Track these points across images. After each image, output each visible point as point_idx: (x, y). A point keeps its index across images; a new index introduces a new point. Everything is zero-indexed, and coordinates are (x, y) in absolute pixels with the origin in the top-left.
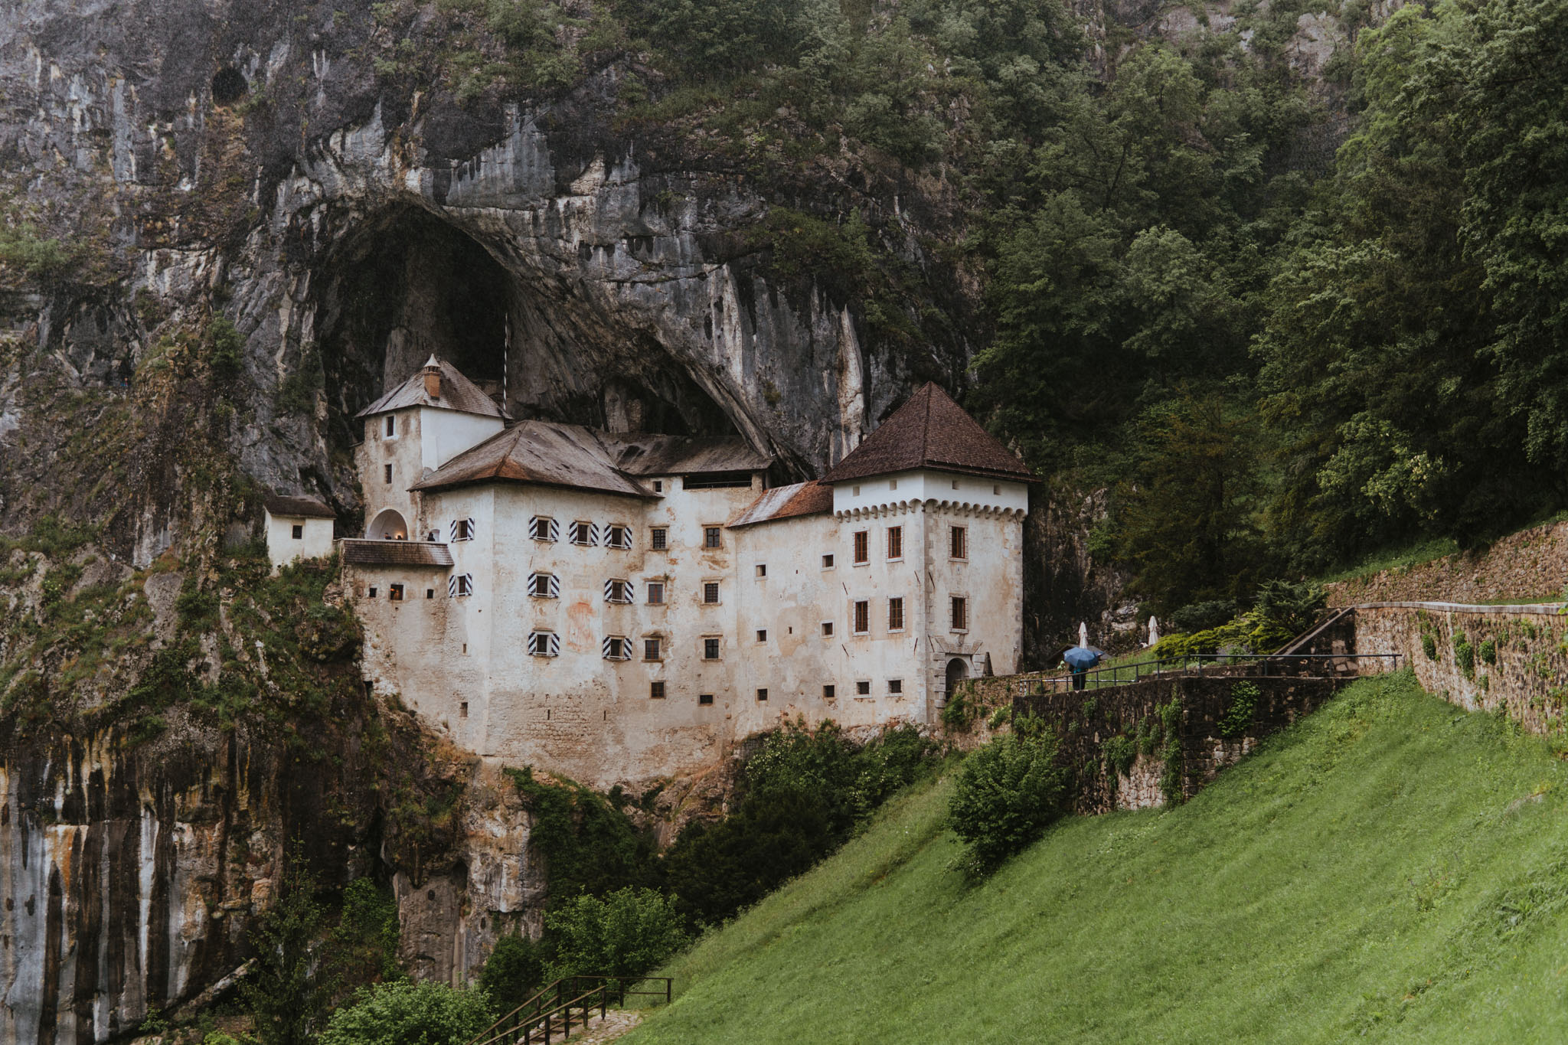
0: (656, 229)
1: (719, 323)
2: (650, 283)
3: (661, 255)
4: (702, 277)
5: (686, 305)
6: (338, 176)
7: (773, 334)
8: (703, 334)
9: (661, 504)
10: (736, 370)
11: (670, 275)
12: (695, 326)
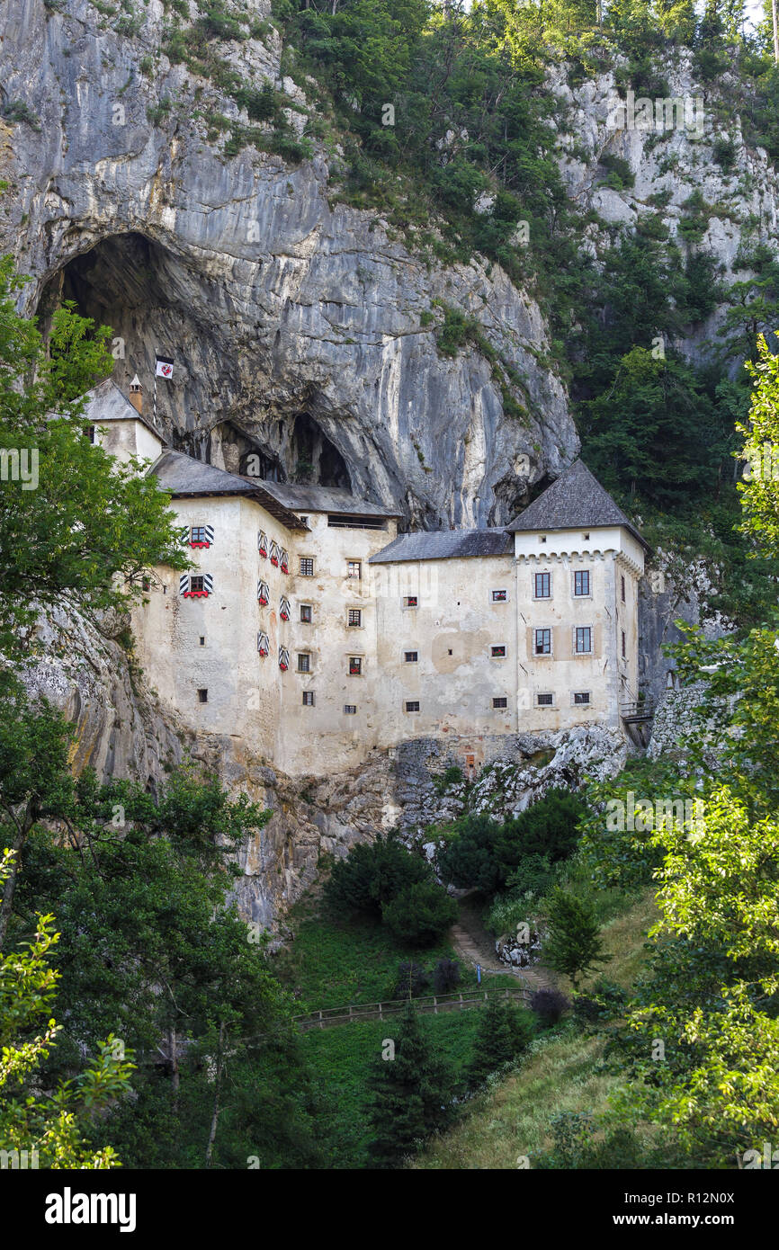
0: (349, 298)
1: (385, 386)
2: (337, 343)
3: (351, 321)
4: (380, 345)
5: (364, 366)
6: (92, 200)
7: (427, 403)
8: (372, 393)
9: (309, 535)
10: (394, 429)
11: (355, 339)
12: (366, 385)
